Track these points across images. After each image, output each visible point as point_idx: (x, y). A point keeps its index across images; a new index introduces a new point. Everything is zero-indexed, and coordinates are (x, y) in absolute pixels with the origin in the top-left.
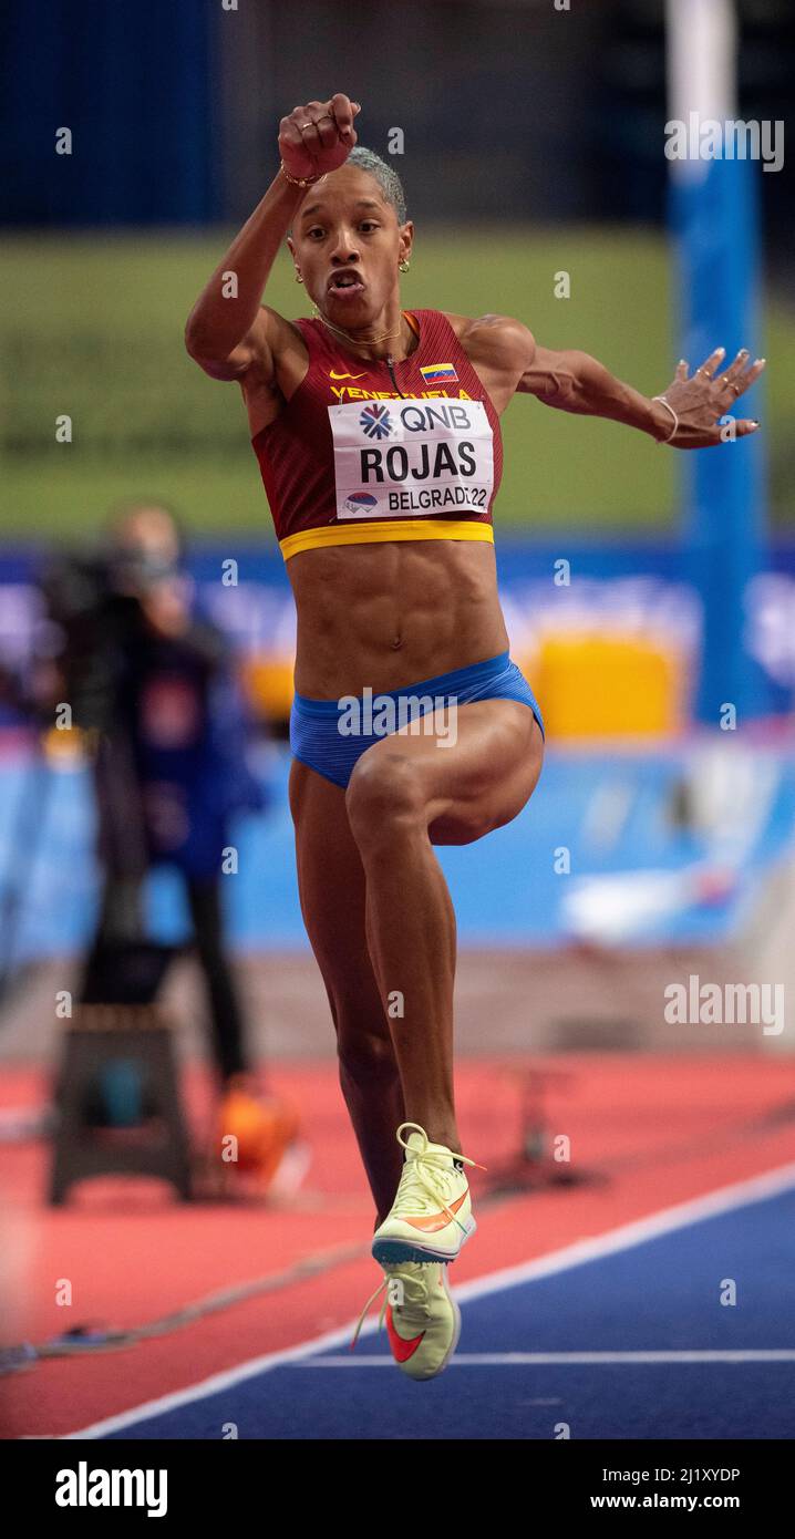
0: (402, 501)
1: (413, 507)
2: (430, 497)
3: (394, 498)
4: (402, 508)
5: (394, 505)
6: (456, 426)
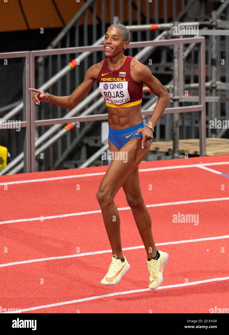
2: (116, 101)
5: (111, 102)
6: (119, 88)
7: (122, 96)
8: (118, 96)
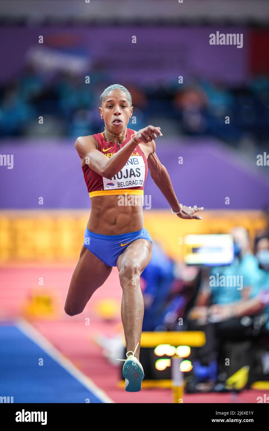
0: (121, 184)
1: (124, 186)
2: (129, 183)
3: (119, 184)
4: (121, 186)
5: (119, 186)
6: (135, 164)
7: (138, 175)
8: (134, 174)
